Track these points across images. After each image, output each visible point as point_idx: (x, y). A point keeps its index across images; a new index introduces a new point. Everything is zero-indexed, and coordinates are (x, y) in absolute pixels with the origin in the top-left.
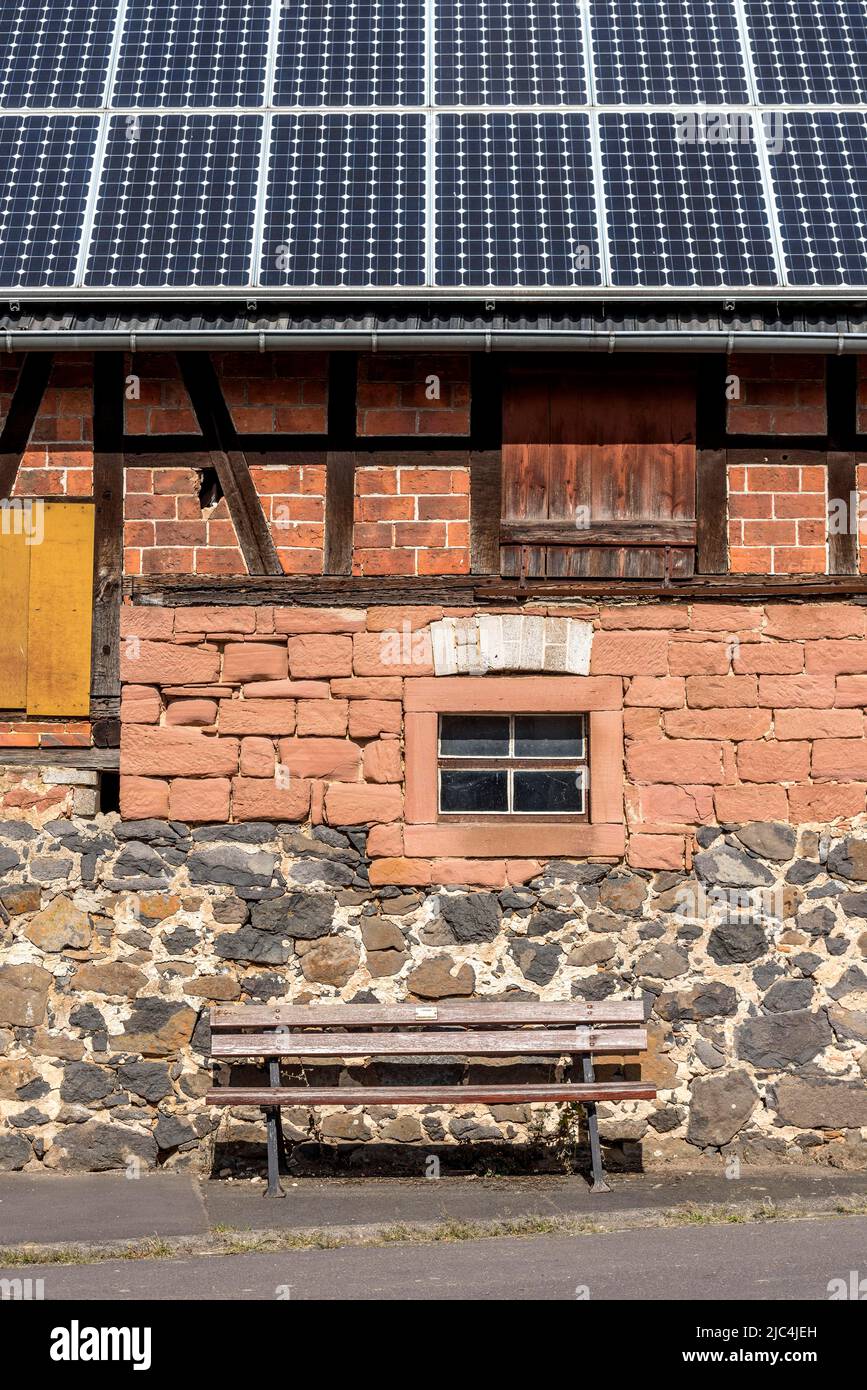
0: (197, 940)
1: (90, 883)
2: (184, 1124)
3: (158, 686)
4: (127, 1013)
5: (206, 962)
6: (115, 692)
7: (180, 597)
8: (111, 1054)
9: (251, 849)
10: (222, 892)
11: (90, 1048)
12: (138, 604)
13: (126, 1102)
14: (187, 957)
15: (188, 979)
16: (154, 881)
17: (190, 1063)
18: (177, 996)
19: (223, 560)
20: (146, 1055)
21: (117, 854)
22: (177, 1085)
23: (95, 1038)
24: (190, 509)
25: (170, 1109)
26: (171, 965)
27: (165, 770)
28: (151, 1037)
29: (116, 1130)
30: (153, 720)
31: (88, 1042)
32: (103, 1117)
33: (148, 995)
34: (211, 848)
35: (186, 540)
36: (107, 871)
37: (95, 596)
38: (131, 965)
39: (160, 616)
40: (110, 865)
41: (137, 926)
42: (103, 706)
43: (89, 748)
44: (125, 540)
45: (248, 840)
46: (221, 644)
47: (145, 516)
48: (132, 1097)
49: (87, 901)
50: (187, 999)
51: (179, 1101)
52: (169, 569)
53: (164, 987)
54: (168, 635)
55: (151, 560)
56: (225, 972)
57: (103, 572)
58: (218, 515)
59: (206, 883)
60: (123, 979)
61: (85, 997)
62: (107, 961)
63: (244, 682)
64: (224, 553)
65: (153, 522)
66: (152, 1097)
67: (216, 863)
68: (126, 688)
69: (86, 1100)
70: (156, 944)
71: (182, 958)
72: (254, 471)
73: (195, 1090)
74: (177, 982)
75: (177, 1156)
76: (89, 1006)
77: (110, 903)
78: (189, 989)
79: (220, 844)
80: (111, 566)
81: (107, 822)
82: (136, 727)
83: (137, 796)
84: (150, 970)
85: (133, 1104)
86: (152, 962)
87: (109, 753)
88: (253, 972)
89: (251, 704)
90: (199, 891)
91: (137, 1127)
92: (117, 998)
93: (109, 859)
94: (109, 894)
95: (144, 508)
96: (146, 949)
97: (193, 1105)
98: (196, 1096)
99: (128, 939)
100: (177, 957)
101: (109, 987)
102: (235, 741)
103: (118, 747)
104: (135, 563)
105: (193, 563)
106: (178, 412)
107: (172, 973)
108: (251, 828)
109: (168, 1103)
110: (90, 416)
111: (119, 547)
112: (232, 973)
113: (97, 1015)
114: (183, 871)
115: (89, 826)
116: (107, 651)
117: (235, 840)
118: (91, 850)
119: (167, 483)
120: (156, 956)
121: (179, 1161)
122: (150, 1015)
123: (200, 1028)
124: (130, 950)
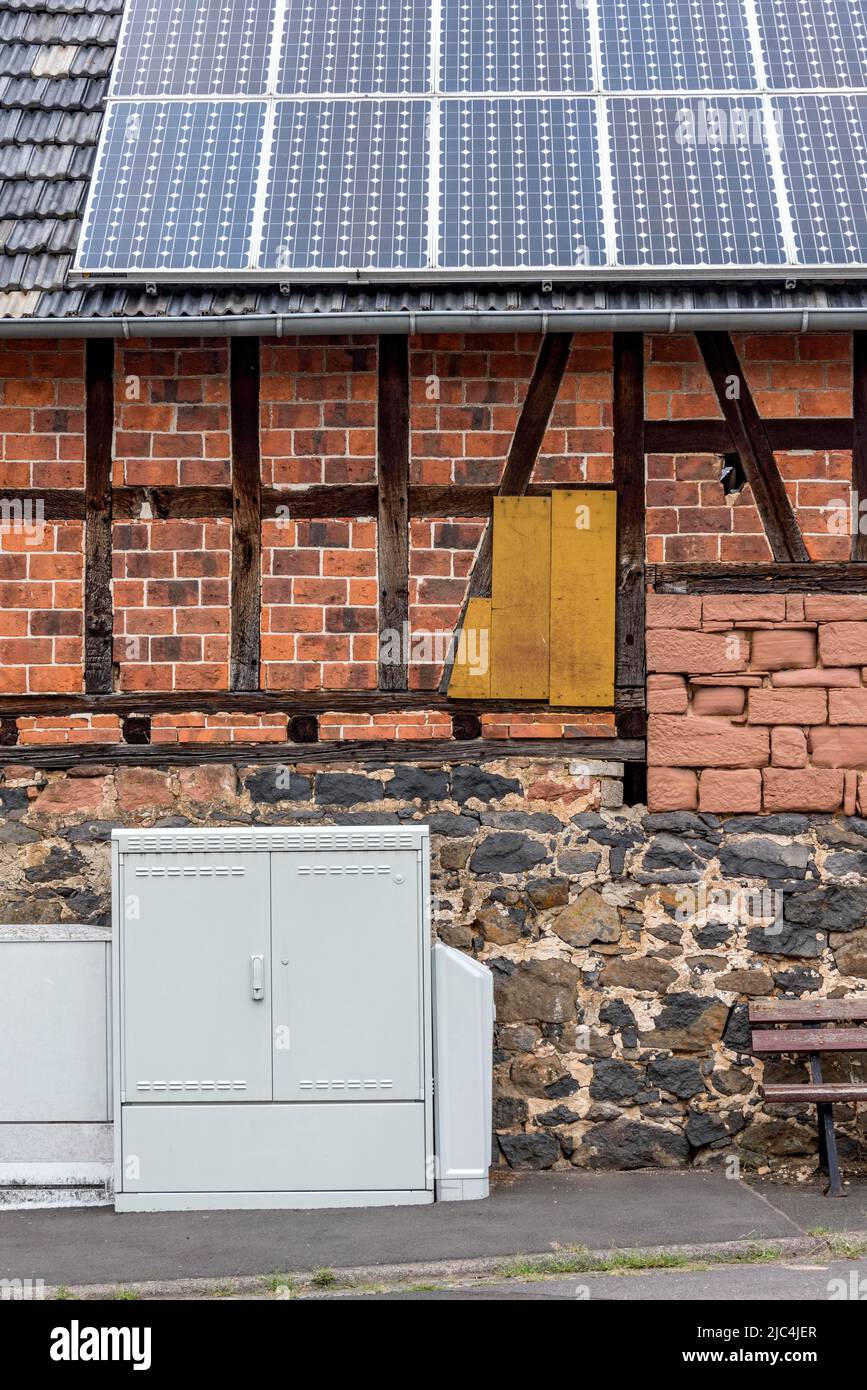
0: (730, 934)
1: (619, 877)
2: (716, 1121)
3: (685, 676)
4: (657, 1009)
5: (739, 957)
6: (639, 682)
7: (705, 585)
8: (642, 1050)
9: (784, 841)
10: (755, 886)
11: (620, 1045)
12: (662, 592)
13: (657, 1099)
14: (719, 951)
15: (719, 974)
16: (684, 874)
17: (722, 1059)
18: (708, 991)
19: (749, 547)
20: (675, 1051)
21: (647, 847)
22: (709, 1082)
23: (624, 1033)
24: (713, 495)
25: (702, 1106)
26: (702, 960)
27: (694, 761)
28: (682, 1033)
29: (646, 1128)
30: (681, 710)
31: (617, 1038)
32: (634, 1115)
33: (679, 990)
34: (743, 840)
35: (710, 527)
36: (636, 865)
37: (618, 585)
38: (661, 960)
39: (688, 604)
40: (639, 859)
41: (668, 920)
42: (628, 697)
43: (611, 739)
44: (648, 527)
45: (781, 832)
46: (749, 632)
47: (668, 503)
48: (663, 1094)
49: (615, 895)
50: (720, 994)
51: (712, 1098)
52: (693, 559)
53: (695, 982)
54: (696, 624)
55: (675, 548)
56: (758, 966)
57: (625, 560)
58: (743, 501)
59: (738, 876)
60: (651, 975)
61: (614, 992)
62: (637, 955)
63: (773, 671)
64: (750, 539)
65: (676, 509)
66: (684, 1094)
67: (750, 855)
68: (652, 678)
69: (614, 1096)
70: (687, 938)
71: (714, 952)
72: (778, 455)
73: (728, 1086)
74: (709, 977)
75: (708, 1155)
76: (619, 1002)
77: (640, 897)
78: (720, 984)
79: (752, 836)
80: (633, 554)
81: (635, 814)
82: (664, 717)
83: (668, 789)
84: (680, 965)
85: (664, 1101)
86: (682, 957)
87: (633, 745)
88: (784, 967)
89: (780, 693)
90: (732, 884)
91: (667, 1125)
92: (646, 994)
93: (638, 851)
94: (638, 888)
95: (667, 495)
96: (677, 943)
97: (725, 1101)
98: (729, 1093)
99: (657, 933)
100: (708, 952)
101: (639, 983)
102: (765, 731)
103: (644, 738)
104: (658, 550)
105: (716, 549)
106: (700, 397)
107: (703, 967)
108: (784, 819)
109: (700, 1100)
110: (610, 401)
111: (641, 534)
112: (765, 969)
113: (627, 1011)
114: (714, 864)
115: (617, 819)
116: (630, 640)
117: (767, 832)
118: (620, 843)
119: (690, 469)
120: (686, 951)
121: (712, 1159)
122: (681, 1010)
123: (732, 1024)
124: (660, 945)
